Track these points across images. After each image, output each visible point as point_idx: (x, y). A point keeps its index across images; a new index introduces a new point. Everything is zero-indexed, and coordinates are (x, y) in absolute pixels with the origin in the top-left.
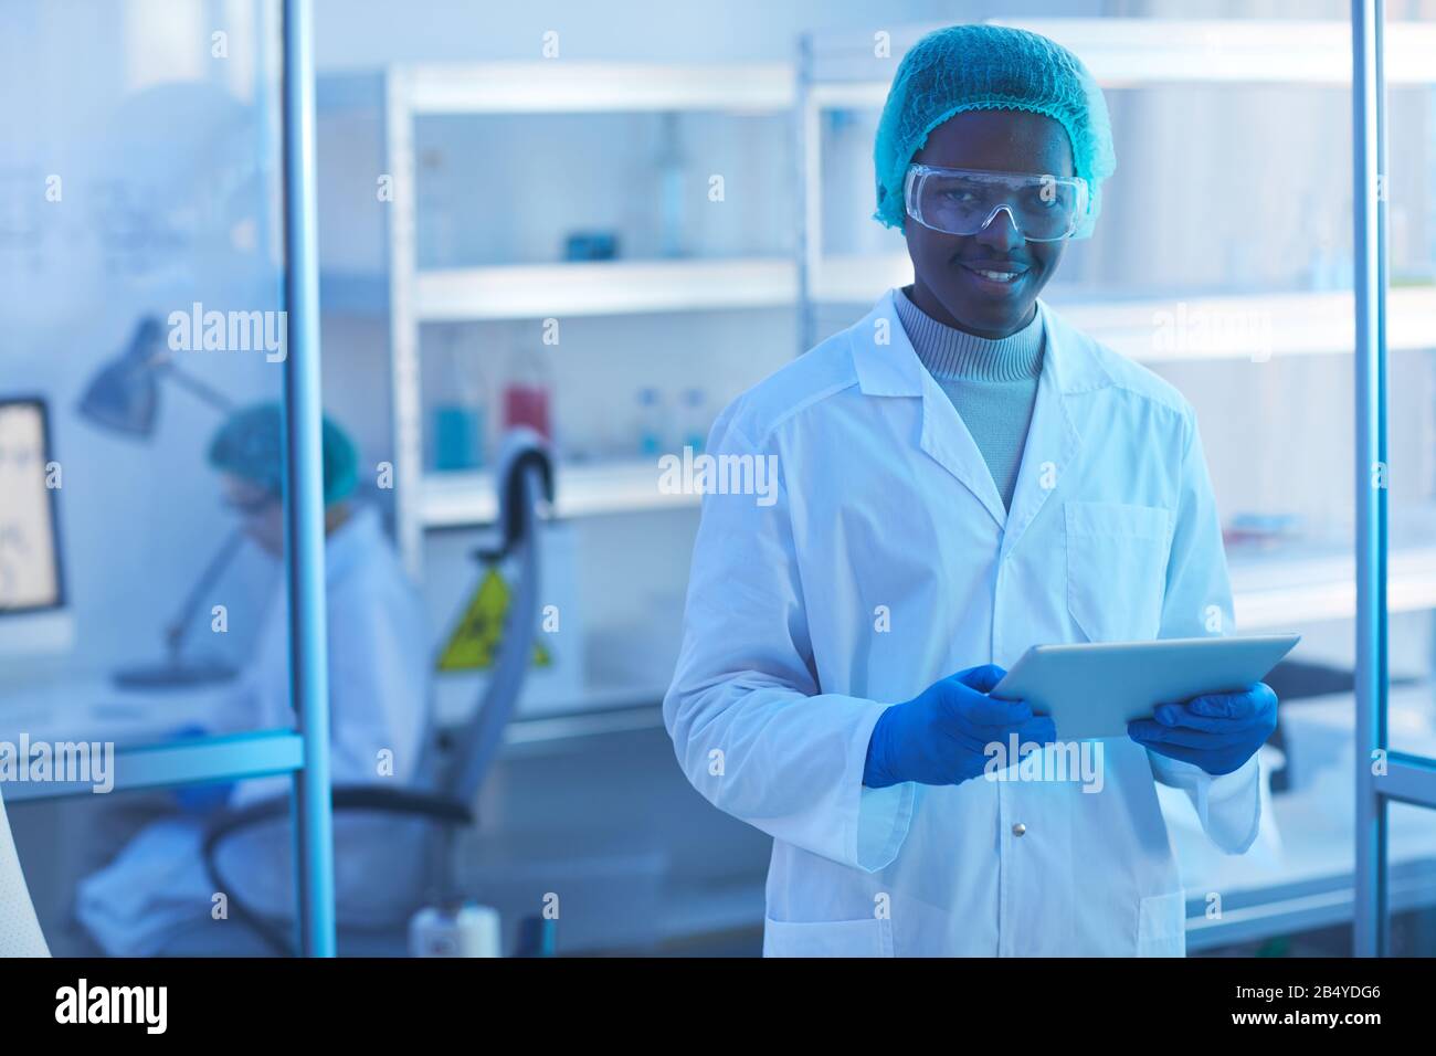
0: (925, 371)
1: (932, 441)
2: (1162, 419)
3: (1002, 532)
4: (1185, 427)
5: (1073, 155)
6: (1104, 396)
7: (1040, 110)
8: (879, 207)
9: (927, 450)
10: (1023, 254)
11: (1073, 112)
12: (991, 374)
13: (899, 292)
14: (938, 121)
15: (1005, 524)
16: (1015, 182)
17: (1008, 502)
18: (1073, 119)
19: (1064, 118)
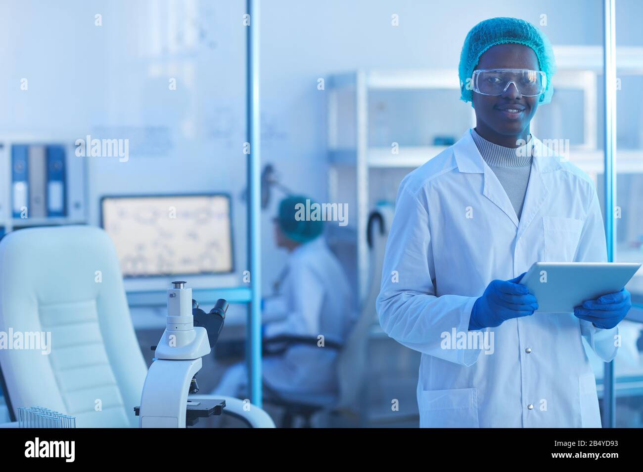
0: (485, 163)
1: (488, 192)
2: (581, 183)
3: (517, 229)
4: (591, 188)
5: (539, 63)
6: (558, 173)
7: (523, 43)
8: (462, 93)
9: (486, 195)
10: (522, 101)
11: (537, 45)
12: (511, 163)
13: (473, 130)
14: (483, 51)
15: (519, 226)
16: (516, 71)
17: (519, 217)
18: (538, 48)
19: (534, 47)
